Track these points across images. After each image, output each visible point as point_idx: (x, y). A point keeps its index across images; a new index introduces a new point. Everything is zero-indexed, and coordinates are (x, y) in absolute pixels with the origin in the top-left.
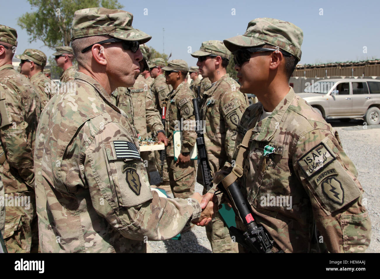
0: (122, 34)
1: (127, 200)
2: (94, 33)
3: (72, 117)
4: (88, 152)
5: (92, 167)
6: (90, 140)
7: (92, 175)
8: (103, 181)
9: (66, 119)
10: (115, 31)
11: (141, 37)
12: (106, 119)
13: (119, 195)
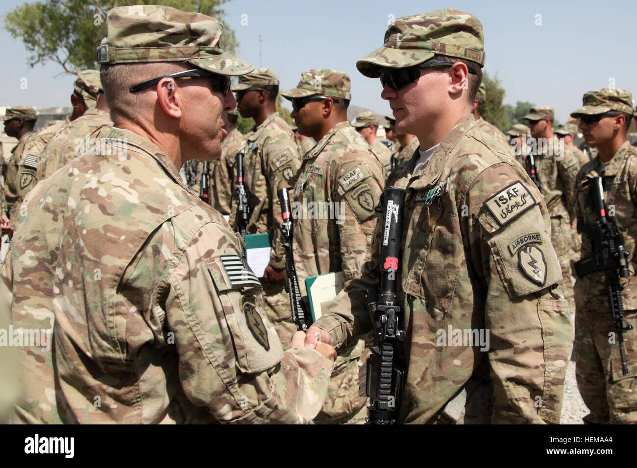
0: (212, 63)
1: (257, 360)
2: (161, 57)
3: (132, 215)
4: (175, 280)
5: (184, 308)
6: (176, 258)
7: (185, 321)
8: (206, 332)
9: (119, 220)
10: (199, 55)
11: (244, 69)
12: (200, 218)
13: (240, 353)
